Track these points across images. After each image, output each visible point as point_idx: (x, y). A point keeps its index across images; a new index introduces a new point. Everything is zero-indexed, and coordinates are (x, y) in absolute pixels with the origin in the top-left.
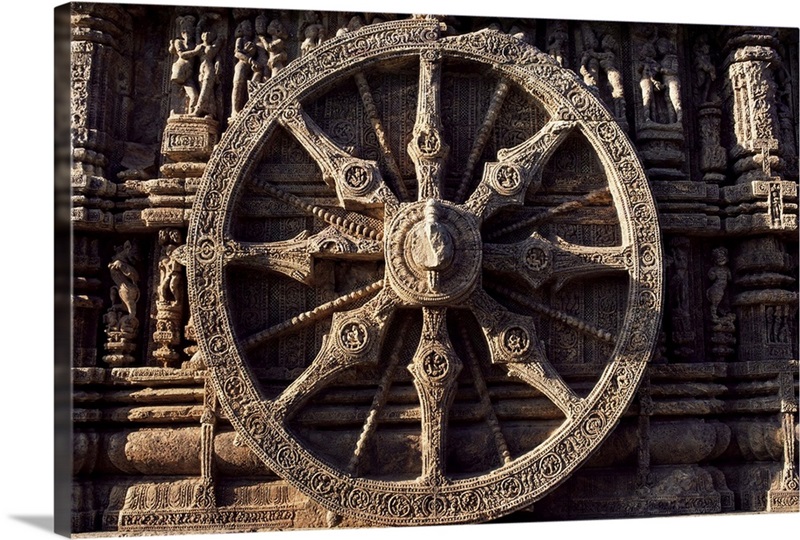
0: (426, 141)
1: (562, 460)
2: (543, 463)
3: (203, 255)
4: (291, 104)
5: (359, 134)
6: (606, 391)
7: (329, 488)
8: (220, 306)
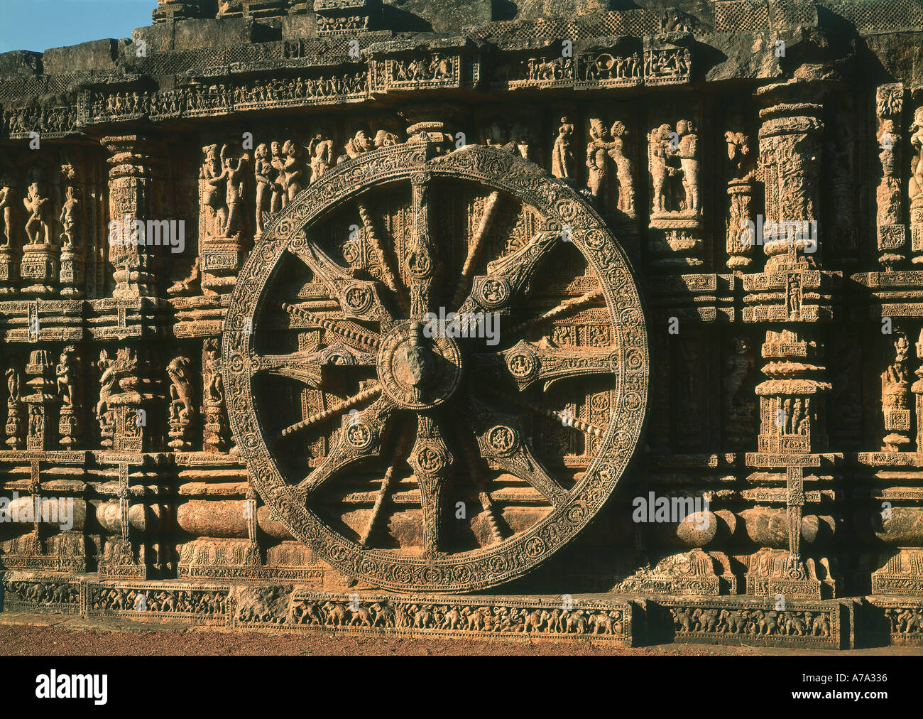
0: (417, 262)
1: (545, 544)
2: (527, 545)
3: (234, 368)
4: (298, 234)
5: (362, 252)
6: (588, 485)
7: (344, 557)
8: (250, 410)
